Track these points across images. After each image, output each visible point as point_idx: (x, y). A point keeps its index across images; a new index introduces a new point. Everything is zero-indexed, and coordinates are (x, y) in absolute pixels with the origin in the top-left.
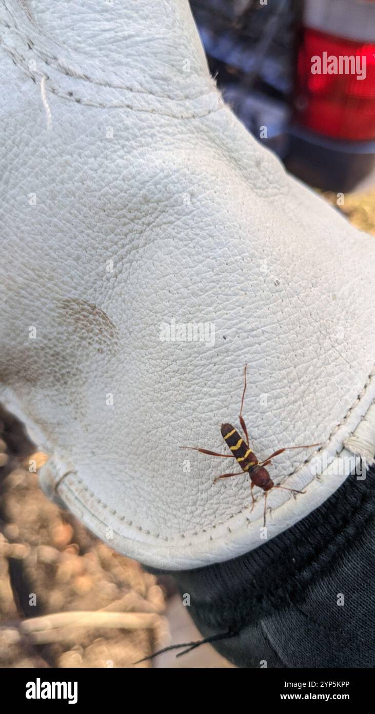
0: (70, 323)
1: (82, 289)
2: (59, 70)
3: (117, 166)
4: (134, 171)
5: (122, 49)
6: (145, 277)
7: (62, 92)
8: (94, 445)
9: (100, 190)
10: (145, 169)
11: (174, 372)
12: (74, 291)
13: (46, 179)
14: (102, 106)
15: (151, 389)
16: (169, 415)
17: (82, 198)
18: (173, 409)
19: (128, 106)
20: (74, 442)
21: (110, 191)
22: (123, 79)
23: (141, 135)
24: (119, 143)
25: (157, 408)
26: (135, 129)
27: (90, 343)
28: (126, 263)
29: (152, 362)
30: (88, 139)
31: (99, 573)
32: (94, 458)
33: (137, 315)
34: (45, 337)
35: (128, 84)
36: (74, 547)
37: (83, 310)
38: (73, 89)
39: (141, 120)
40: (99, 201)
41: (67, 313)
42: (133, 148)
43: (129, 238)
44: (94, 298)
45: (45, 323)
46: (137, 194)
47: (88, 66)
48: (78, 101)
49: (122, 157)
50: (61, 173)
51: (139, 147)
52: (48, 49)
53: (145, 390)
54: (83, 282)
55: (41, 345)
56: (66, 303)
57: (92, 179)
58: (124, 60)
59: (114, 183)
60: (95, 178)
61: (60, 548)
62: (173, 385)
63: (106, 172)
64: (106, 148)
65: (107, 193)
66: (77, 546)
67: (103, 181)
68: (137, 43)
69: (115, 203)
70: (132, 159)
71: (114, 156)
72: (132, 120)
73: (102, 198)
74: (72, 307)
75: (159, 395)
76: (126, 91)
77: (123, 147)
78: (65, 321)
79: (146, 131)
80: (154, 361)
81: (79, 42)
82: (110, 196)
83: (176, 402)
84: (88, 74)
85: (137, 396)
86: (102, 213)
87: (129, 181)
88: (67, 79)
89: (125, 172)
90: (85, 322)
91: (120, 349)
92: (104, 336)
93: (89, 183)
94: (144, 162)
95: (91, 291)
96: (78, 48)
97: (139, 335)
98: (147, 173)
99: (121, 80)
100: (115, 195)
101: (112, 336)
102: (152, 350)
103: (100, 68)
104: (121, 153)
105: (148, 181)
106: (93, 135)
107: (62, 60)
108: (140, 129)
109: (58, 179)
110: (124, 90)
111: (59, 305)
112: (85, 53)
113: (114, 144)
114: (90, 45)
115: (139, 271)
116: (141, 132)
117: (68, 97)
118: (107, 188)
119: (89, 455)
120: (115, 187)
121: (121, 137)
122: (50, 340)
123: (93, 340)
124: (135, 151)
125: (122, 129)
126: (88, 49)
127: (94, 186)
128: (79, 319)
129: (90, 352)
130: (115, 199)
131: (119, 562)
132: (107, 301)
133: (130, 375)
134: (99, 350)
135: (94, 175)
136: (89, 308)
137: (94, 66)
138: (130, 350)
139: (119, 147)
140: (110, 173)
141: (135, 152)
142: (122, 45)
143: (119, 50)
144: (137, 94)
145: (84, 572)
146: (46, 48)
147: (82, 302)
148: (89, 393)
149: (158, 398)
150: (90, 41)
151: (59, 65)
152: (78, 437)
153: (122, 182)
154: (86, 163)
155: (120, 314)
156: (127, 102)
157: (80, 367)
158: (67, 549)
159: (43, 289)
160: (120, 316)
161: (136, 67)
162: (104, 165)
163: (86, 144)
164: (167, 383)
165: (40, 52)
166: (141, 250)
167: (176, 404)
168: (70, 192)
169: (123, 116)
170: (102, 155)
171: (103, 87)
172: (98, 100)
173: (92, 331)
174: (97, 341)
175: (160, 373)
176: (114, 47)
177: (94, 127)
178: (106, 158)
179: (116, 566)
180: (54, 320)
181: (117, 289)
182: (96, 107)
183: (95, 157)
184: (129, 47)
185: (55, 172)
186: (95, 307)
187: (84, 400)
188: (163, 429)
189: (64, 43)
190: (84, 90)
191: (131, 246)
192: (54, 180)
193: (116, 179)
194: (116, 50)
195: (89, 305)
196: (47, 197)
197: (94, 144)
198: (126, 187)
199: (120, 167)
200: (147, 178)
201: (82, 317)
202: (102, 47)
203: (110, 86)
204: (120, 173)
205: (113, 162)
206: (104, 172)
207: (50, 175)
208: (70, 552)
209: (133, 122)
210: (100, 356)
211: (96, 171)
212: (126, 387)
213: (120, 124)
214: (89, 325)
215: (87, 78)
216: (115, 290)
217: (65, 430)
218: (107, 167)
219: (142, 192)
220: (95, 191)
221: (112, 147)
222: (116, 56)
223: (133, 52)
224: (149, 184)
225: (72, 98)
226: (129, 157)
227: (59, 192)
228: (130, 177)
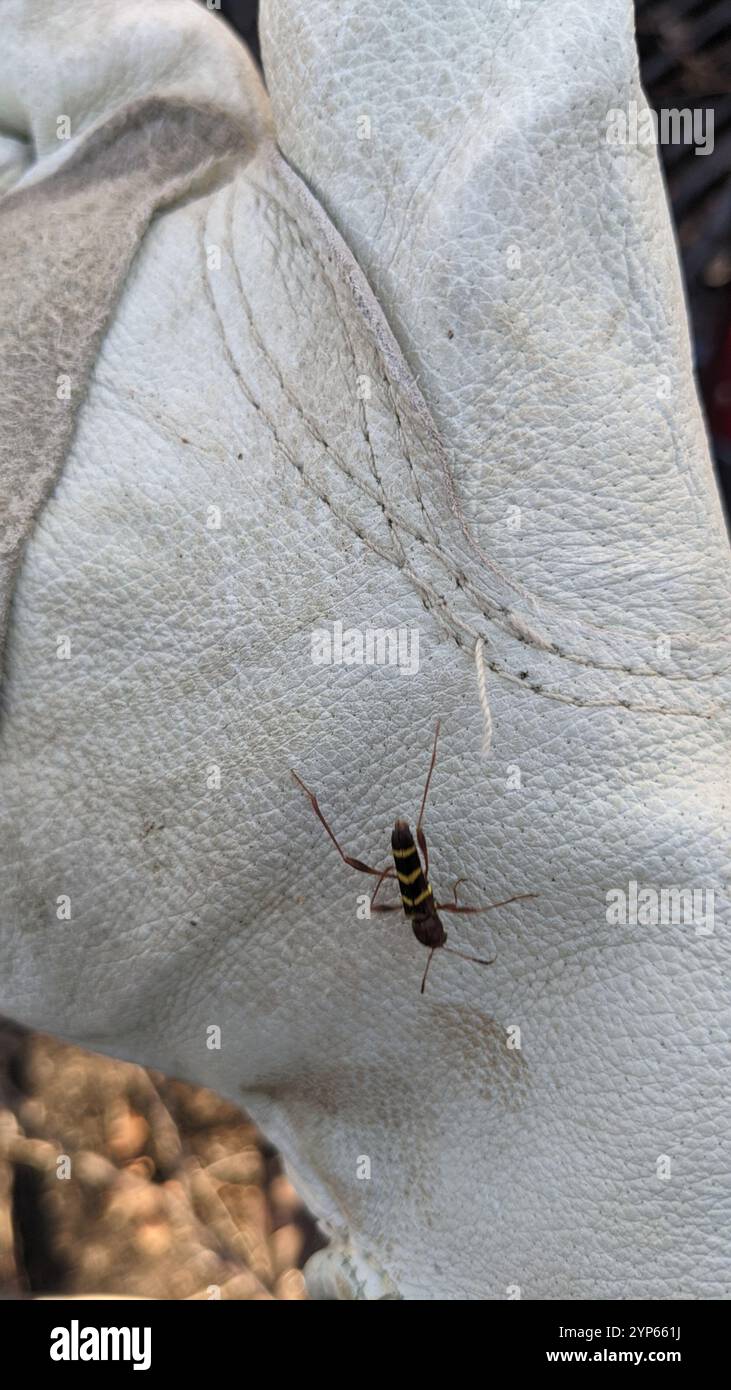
0: (437, 1037)
1: (475, 990)
2: (508, 632)
3: (594, 812)
4: (625, 825)
5: (622, 596)
6: (610, 1000)
7: (511, 671)
8: (442, 1254)
9: (553, 847)
10: (647, 824)
11: (651, 1191)
12: (459, 991)
13: (451, 808)
14: (578, 702)
15: (595, 1205)
16: (628, 1263)
17: (515, 853)
18: (638, 1256)
19: (623, 703)
20: (398, 1236)
21: (573, 853)
22: (617, 651)
23: (641, 758)
24: (601, 770)
25: (602, 1243)
26: (631, 746)
27: (465, 1076)
28: (575, 963)
29: (605, 1158)
30: (545, 756)
31: (187, 1226)
32: (437, 1278)
33: (582, 1062)
34: (383, 1054)
35: (627, 662)
36: (146, 1164)
37: (466, 1021)
38: (530, 667)
39: (645, 730)
40: (547, 864)
41: (436, 1022)
42: (626, 781)
43: (589, 926)
44: (493, 1005)
45: (390, 1032)
46: (626, 865)
47: (560, 627)
48: (537, 689)
49: (603, 796)
50: (482, 805)
51: (635, 779)
52: (492, 593)
53: (578, 1201)
54: (479, 979)
55: (373, 1063)
56: (440, 1008)
57: (542, 825)
58: (622, 616)
59: (584, 840)
60: (546, 825)
61: (120, 1161)
62: (647, 1214)
63: (571, 819)
64: (575, 777)
65: (567, 855)
66: (151, 1163)
67: (563, 834)
68: (648, 586)
69: (579, 873)
70: (623, 802)
71: (590, 794)
72: (628, 729)
73: (554, 859)
74: (446, 1014)
75: (610, 1222)
76: (621, 674)
77: (608, 777)
78: (427, 1034)
79: (650, 749)
80: (608, 1157)
81: (550, 583)
82: (570, 860)
83: (647, 1245)
84: (560, 643)
85: (558, 1205)
86: (547, 883)
87: (613, 842)
88: (521, 648)
89: (607, 826)
90: (466, 1041)
91: (529, 1104)
92: (499, 1072)
93: (536, 832)
94: (645, 811)
95: (492, 995)
96: (547, 592)
97: (581, 1098)
98: (649, 835)
99: (616, 655)
100: (582, 861)
101: (516, 1076)
102: (607, 1136)
103: (581, 633)
104: (603, 787)
105: (651, 848)
106: (554, 750)
107: (517, 617)
108: (640, 747)
109: (474, 812)
110: (619, 672)
111: (425, 1009)
112: (556, 602)
113: (593, 770)
114: (567, 589)
115: (599, 985)
116: (642, 752)
117: (519, 681)
118: (568, 846)
119: (430, 1270)
120: (586, 848)
121: (607, 760)
122: (390, 1058)
123: (474, 1073)
124: (628, 786)
125: (611, 745)
126: (562, 595)
127: (545, 839)
128: (456, 1034)
129: (462, 1089)
130: (581, 867)
131: (229, 1208)
132: (518, 1015)
133: (547, 1160)
134: (481, 1091)
135: (547, 820)
136: (479, 1019)
137: (571, 629)
138: (553, 1115)
139: (599, 776)
140: (577, 822)
141: (629, 789)
142: (622, 589)
143: (616, 597)
144: (639, 679)
145: (160, 1215)
146: (488, 590)
147: (469, 1010)
148: (444, 1158)
149: (606, 1226)
150: (568, 582)
151: (511, 624)
152: (407, 1228)
153: (598, 842)
154: (535, 797)
155: (543, 1046)
156: (623, 697)
157: (435, 1108)
158: (134, 1167)
159: (402, 981)
160: (540, 1050)
161: (640, 627)
162: (567, 806)
163: (539, 764)
164: (632, 1207)
165: (478, 597)
166: (609, 951)
167: (647, 1249)
168: (492, 839)
169: (615, 722)
170: (567, 788)
171: (583, 668)
172: (572, 690)
173: (475, 1057)
174: (482, 1077)
175: (620, 1184)
176: (607, 593)
177: (558, 738)
178: (574, 793)
179: (224, 1216)
180: (409, 1031)
181: (545, 1003)
182: (568, 703)
183: (554, 789)
184: (635, 592)
185: (470, 801)
186: (492, 1021)
187: (430, 1165)
188: (610, 1283)
189: (521, 581)
190: (548, 670)
191: (590, 939)
192: (465, 814)
193: (590, 835)
194: (610, 598)
195: (481, 1016)
196: (446, 838)
197: (553, 766)
198: (606, 851)
199: (600, 815)
200: (649, 842)
201: (461, 1032)
202: (588, 591)
203: (596, 665)
204: (597, 825)
205: (588, 802)
206: (566, 818)
207: (460, 804)
208: (137, 1173)
209: (629, 734)
210: (480, 1103)
211: (551, 813)
212: (532, 1177)
213: (606, 737)
214: (471, 1046)
215: (556, 650)
216: (540, 1002)
217: (381, 1208)
218: (575, 811)
219: (635, 864)
220: (544, 846)
221: (587, 776)
222: (607, 607)
223: (640, 601)
224: (652, 852)
225: (525, 683)
226: (616, 796)
227: (471, 835)
228: (616, 834)
